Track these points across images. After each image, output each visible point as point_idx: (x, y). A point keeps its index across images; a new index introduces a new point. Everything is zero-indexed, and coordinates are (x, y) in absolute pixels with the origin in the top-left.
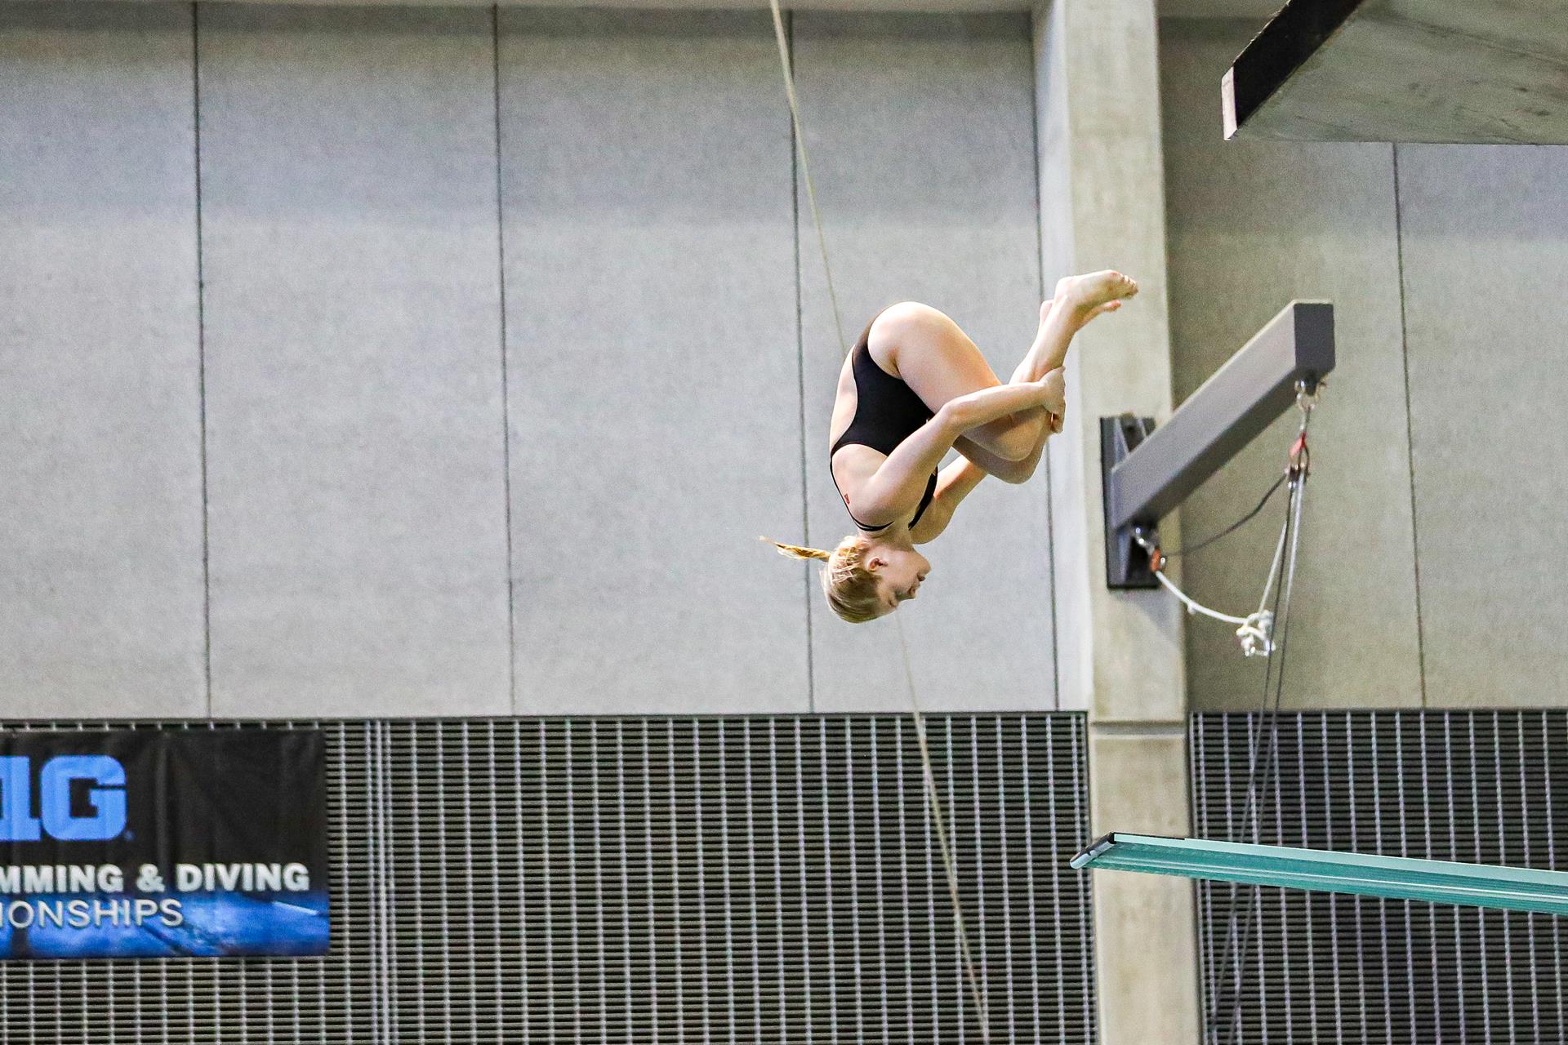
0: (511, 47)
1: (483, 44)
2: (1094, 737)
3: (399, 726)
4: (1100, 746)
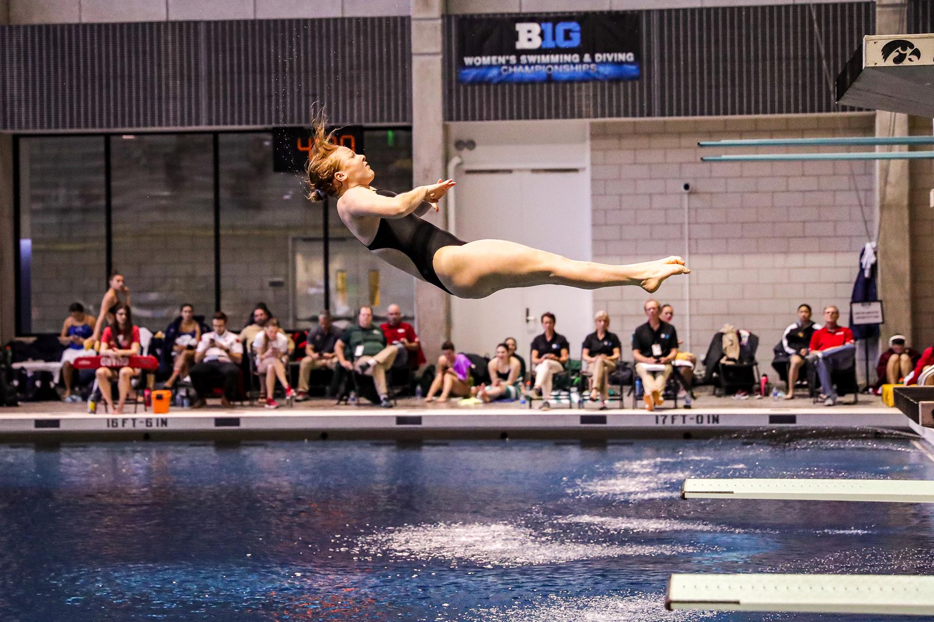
2: (878, 9)
3: (661, 11)
4: (879, 12)
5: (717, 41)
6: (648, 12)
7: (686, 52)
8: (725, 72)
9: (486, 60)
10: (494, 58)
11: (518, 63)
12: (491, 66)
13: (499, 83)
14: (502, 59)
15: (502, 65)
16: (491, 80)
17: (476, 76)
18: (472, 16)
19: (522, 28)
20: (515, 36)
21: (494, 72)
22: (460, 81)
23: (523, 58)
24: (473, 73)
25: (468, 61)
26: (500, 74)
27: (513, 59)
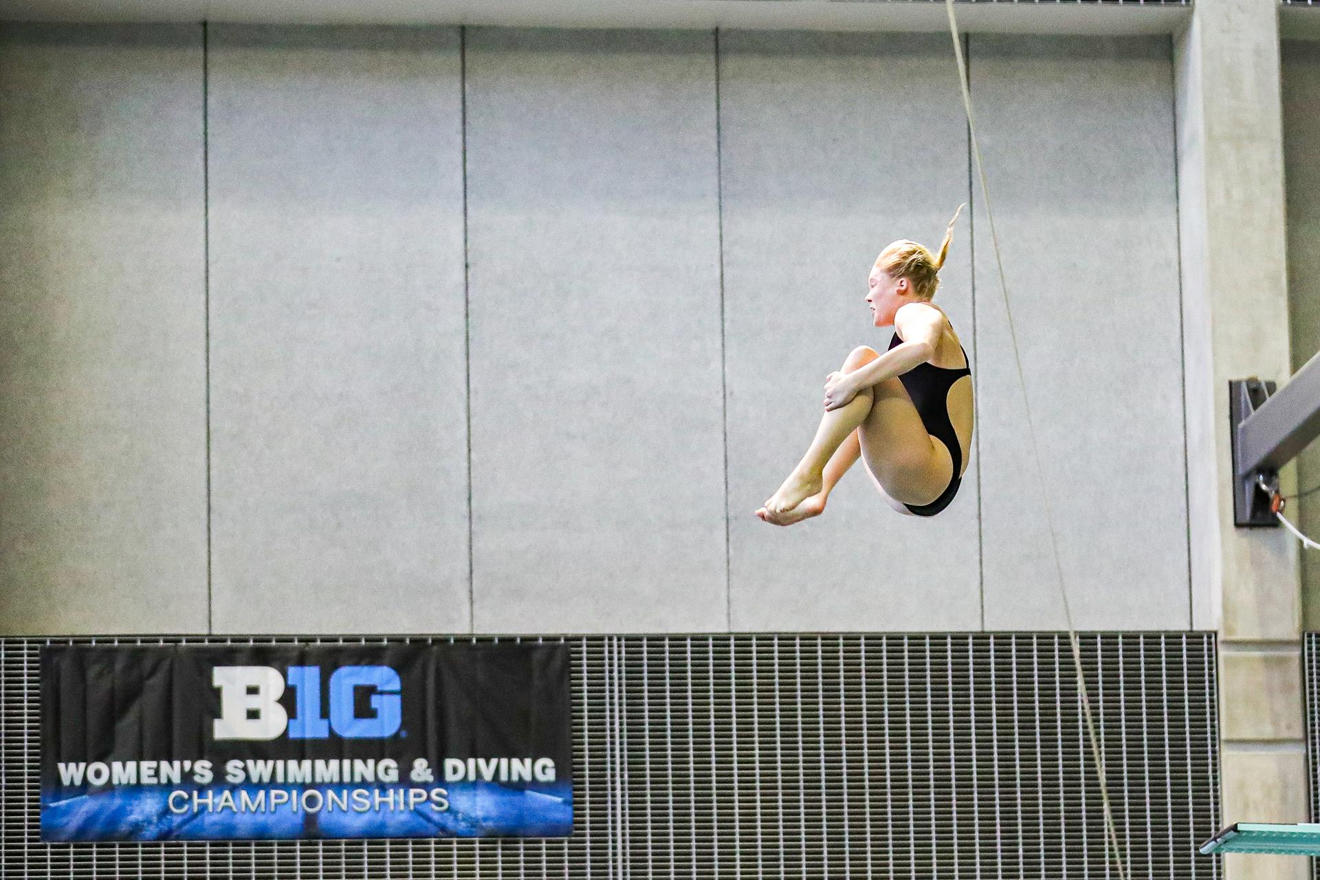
0: (730, 64)
1: (706, 63)
2: (1223, 653)
3: (633, 641)
4: (1227, 660)
5: (789, 727)
6: (596, 641)
7: (703, 759)
8: (814, 820)
9: (123, 772)
10: (147, 766)
11: (219, 781)
12: (137, 789)
13: (165, 836)
14: (171, 771)
15: (170, 786)
16: (137, 828)
17: (91, 819)
18: (81, 641)
19: (228, 679)
20: (212, 703)
21: (148, 806)
22: (45, 833)
23: (234, 768)
24: (86, 806)
25: (70, 773)
26: (166, 811)
27: (203, 770)
